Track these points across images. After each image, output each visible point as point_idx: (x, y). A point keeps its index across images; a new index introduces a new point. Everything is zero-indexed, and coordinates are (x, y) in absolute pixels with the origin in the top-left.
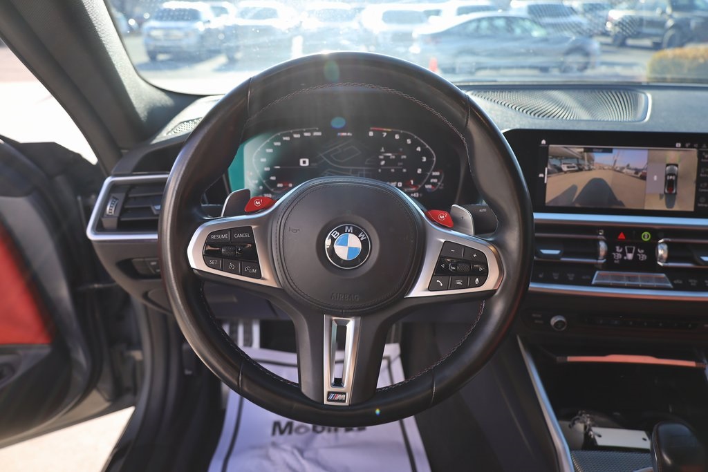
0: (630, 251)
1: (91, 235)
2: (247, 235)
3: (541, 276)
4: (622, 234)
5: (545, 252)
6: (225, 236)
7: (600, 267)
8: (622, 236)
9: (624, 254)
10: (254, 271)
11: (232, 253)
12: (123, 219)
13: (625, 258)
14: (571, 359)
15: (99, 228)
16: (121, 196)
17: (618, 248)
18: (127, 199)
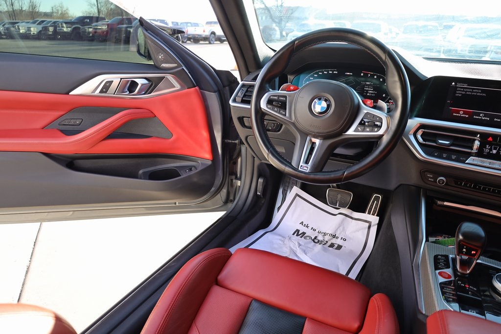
0: (495, 149)
1: (231, 102)
2: (284, 99)
3: (436, 154)
4: (491, 138)
5: (440, 141)
6: (276, 98)
7: (474, 155)
8: (490, 139)
9: (491, 149)
10: (284, 113)
11: (277, 105)
12: (244, 99)
13: (491, 152)
14: (446, 203)
15: (234, 101)
16: (245, 89)
17: (487, 146)
18: (247, 91)
